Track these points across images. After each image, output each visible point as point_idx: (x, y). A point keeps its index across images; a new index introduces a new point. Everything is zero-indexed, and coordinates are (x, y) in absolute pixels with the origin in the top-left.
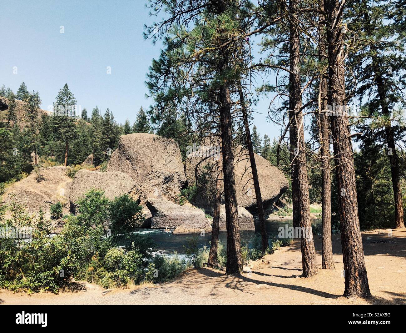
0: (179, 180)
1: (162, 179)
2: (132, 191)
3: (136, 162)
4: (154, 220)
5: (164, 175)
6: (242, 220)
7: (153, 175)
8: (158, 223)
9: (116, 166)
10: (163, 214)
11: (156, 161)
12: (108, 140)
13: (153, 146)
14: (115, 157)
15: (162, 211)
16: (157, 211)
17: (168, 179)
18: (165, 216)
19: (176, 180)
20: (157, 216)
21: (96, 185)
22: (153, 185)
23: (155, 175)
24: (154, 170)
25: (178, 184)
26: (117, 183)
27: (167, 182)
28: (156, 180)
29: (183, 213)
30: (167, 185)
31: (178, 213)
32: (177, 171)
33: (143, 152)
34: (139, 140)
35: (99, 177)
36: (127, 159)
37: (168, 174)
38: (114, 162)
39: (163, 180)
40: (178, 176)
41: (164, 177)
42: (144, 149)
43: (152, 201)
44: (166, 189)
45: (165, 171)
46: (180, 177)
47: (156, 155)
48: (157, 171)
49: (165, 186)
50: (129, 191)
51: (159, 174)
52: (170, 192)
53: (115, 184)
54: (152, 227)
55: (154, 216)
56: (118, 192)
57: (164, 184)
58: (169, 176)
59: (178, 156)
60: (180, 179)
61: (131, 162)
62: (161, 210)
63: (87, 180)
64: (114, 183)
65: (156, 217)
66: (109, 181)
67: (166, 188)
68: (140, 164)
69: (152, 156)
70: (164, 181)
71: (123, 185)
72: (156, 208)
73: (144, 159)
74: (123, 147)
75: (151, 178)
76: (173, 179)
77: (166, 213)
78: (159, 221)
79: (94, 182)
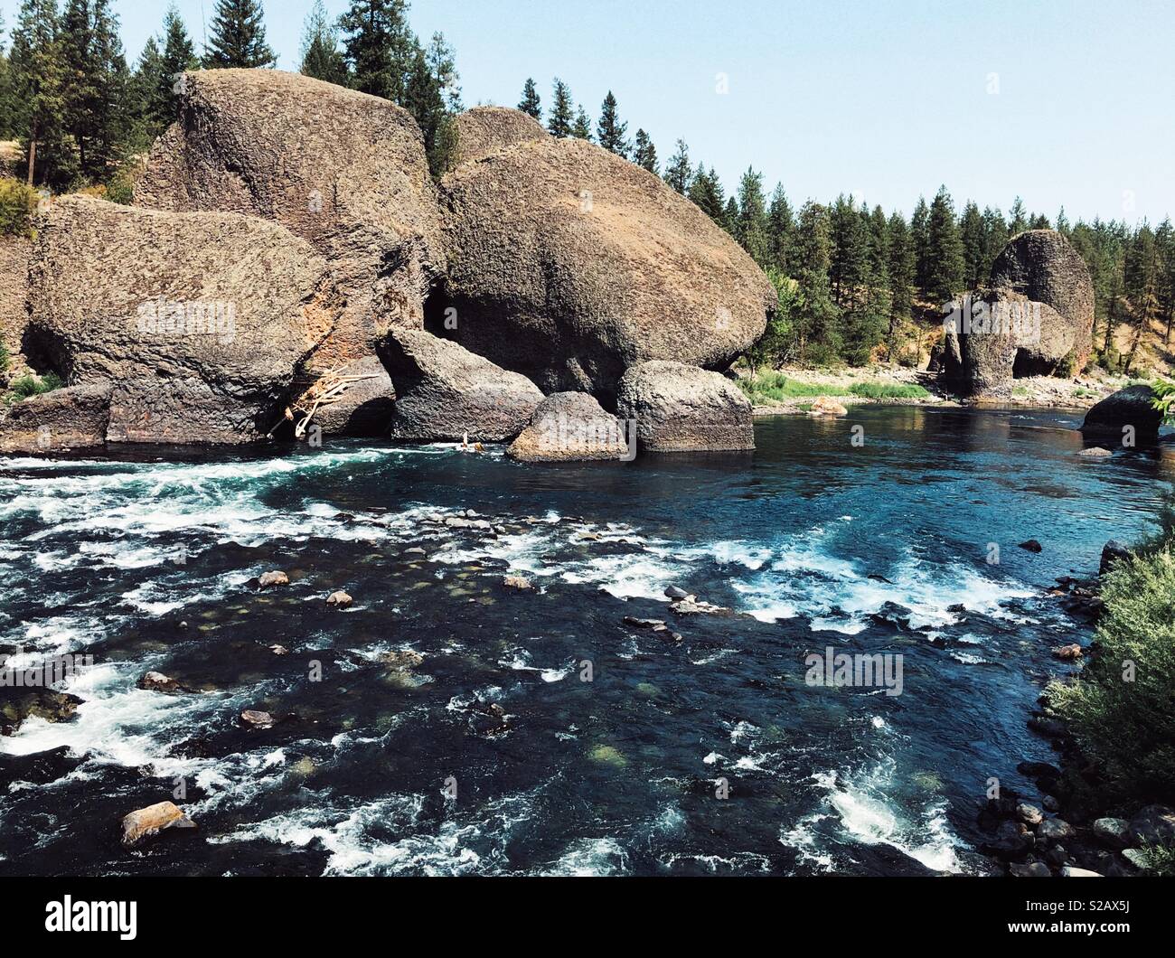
0: (425, 268)
1: (376, 260)
2: (317, 294)
3: (271, 184)
4: (407, 407)
5: (382, 243)
6: (722, 414)
7: (343, 241)
8: (423, 421)
9: (176, 195)
10: (444, 388)
11: (351, 183)
12: (91, 89)
13: (336, 124)
14: (167, 157)
15: (442, 374)
16: (422, 375)
17: (394, 260)
18: (452, 396)
19: (415, 265)
20: (418, 394)
21: (155, 263)
22: (342, 277)
23: (350, 241)
24: (344, 221)
25: (420, 281)
26: (248, 258)
27: (389, 272)
28: (355, 262)
29: (505, 387)
30: (390, 282)
31: (490, 386)
32: (420, 232)
33: (298, 145)
34: (274, 95)
35: (162, 231)
36: (231, 168)
37: (394, 239)
38: (165, 178)
39: (378, 262)
40: (423, 253)
41: (383, 250)
42: (303, 131)
43: (408, 338)
44: (386, 296)
45: (385, 229)
46: (427, 255)
47: (350, 162)
48: (358, 227)
49: (381, 285)
50: (306, 294)
51: (366, 238)
52: (398, 309)
53: (243, 262)
54: (398, 434)
55: (407, 394)
56: (261, 293)
57: (380, 275)
58: (399, 250)
59: (420, 175)
60: (427, 263)
61: (247, 180)
62: (437, 371)
63: (110, 240)
64: (236, 256)
65: (416, 399)
66: (210, 250)
67: (384, 292)
68: (291, 190)
69: (335, 163)
70: (382, 266)
71: (277, 270)
72: (420, 364)
73: (304, 172)
74: (212, 119)
75: (333, 253)
76: (408, 261)
77: (454, 385)
78: (429, 412)
79: (141, 248)
